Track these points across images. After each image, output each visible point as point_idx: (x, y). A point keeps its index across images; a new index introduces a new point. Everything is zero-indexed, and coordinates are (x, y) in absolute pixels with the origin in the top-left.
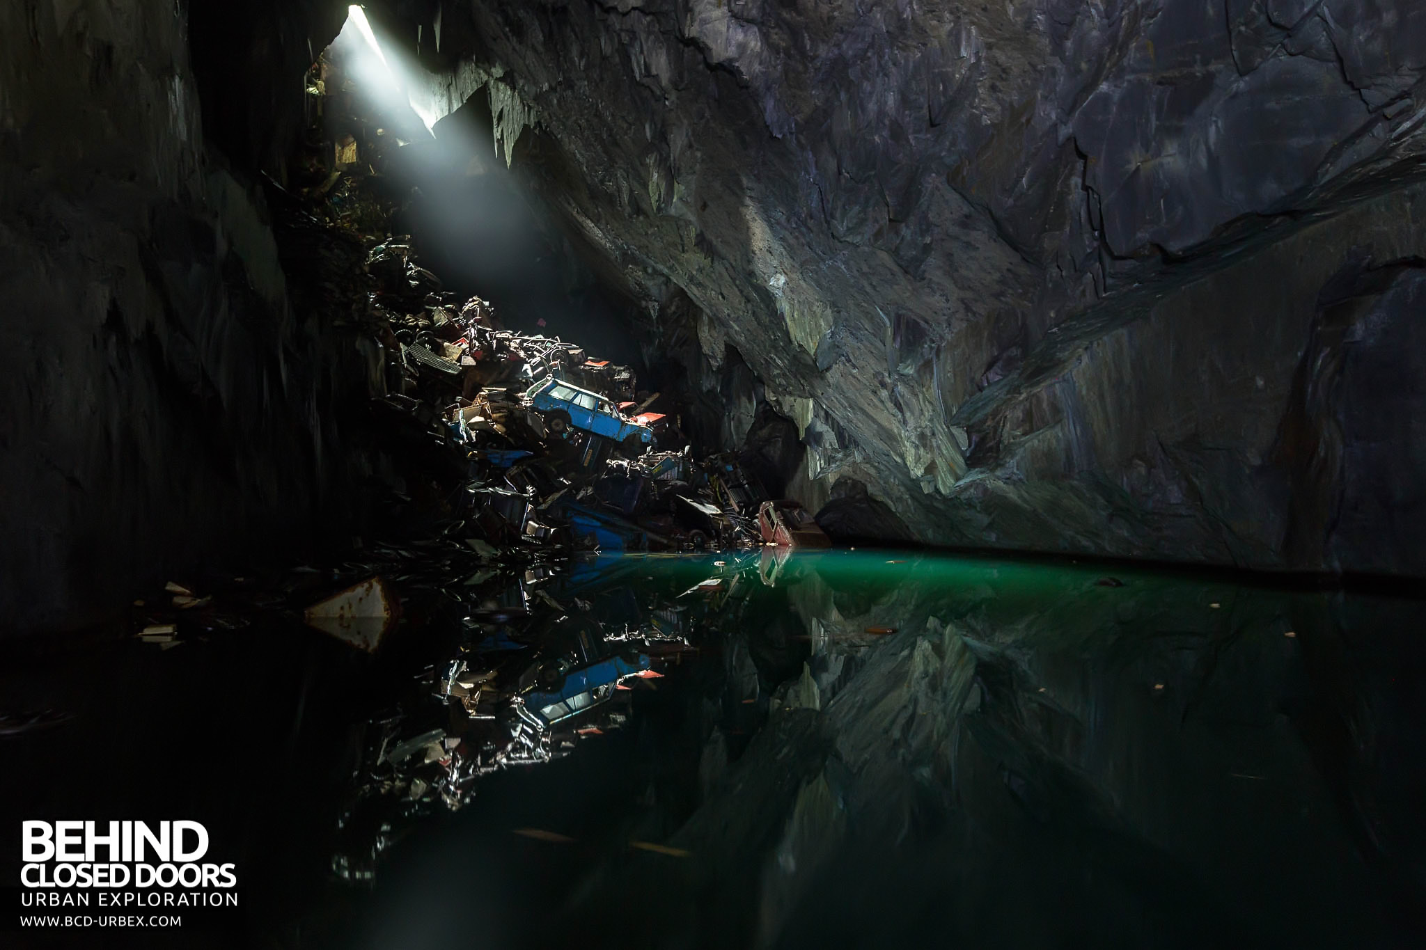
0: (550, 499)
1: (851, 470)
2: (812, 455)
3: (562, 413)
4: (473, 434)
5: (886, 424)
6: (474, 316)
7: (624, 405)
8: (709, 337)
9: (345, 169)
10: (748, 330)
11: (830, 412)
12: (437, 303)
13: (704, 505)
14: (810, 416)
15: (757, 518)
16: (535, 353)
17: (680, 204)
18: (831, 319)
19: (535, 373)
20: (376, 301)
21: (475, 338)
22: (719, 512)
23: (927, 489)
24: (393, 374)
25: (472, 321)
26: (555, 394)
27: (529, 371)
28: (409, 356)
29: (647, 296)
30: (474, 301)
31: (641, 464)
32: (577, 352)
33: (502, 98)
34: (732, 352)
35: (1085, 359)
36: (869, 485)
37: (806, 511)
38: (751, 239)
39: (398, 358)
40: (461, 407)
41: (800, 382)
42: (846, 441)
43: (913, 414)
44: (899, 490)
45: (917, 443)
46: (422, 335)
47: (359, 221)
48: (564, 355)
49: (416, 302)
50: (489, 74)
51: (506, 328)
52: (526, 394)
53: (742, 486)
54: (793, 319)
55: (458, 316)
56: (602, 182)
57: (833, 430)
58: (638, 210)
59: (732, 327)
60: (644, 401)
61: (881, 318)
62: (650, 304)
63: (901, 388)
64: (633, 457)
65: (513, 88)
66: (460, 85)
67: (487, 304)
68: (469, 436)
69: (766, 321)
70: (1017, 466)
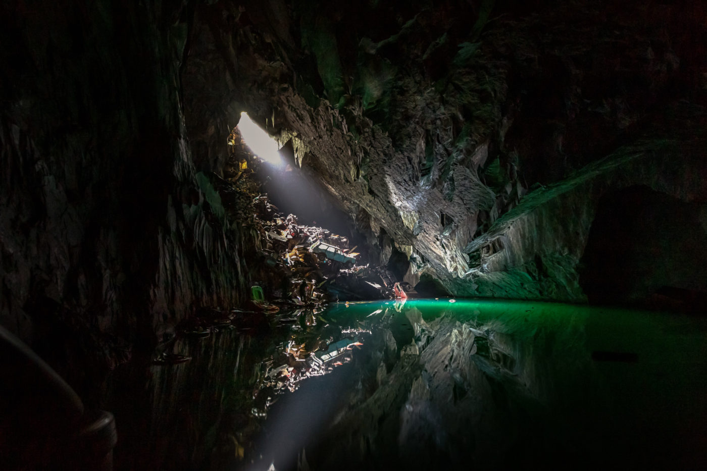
0: (321, 284)
1: (427, 270)
2: (413, 266)
3: (324, 254)
4: (293, 262)
5: (439, 254)
6: (291, 221)
7: (345, 250)
8: (374, 225)
9: (243, 171)
10: (388, 222)
11: (419, 250)
12: (277, 217)
13: (374, 284)
14: (412, 252)
16: (313, 233)
17: (362, 178)
18: (418, 217)
19: (313, 240)
20: (257, 217)
21: (292, 229)
22: (380, 287)
23: (454, 276)
24: (263, 242)
25: (290, 223)
26: (320, 247)
27: (311, 240)
28: (269, 235)
29: (352, 212)
30: (290, 215)
31: (352, 271)
32: (328, 232)
33: (297, 143)
34: (383, 231)
36: (433, 276)
37: (411, 285)
38: (388, 190)
39: (265, 237)
40: (288, 253)
41: (407, 240)
42: (425, 260)
43: (449, 249)
44: (444, 277)
45: (450, 260)
46: (273, 228)
47: (249, 189)
48: (323, 233)
49: (270, 217)
50: (292, 135)
51: (302, 225)
52: (310, 247)
53: (388, 277)
54: (404, 218)
55: (285, 221)
56: (334, 171)
57: (420, 257)
58: (347, 181)
59: (382, 221)
60: (352, 249)
61: (436, 216)
62: (353, 214)
63: (444, 240)
64: (349, 268)
65: (301, 140)
66: (282, 138)
67: (295, 216)
68: (291, 263)
69: (395, 218)
70: (487, 267)
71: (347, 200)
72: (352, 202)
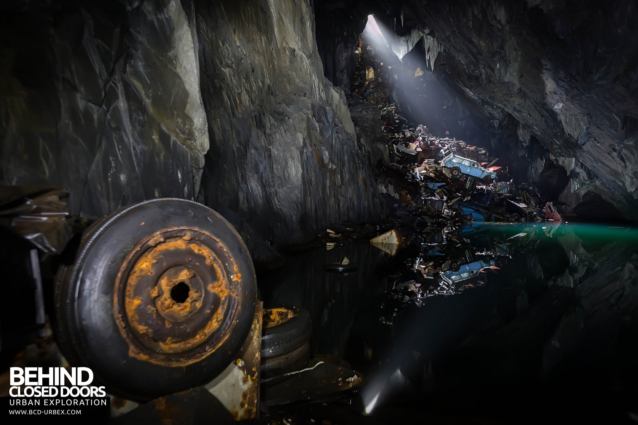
0: (453, 201)
1: (594, 188)
2: (573, 182)
3: (457, 168)
4: (422, 177)
5: (615, 168)
6: (421, 132)
7: (483, 164)
8: (522, 134)
9: (370, 81)
10: (542, 129)
11: (584, 163)
12: (406, 128)
13: (519, 203)
14: (573, 166)
15: (544, 209)
16: (446, 145)
17: (510, 77)
18: (587, 121)
19: (445, 153)
20: (384, 129)
21: (421, 141)
22: (526, 206)
24: (392, 156)
25: (420, 134)
26: (454, 161)
27: (443, 152)
28: (397, 149)
29: (494, 118)
30: (420, 126)
31: (491, 187)
32: (463, 143)
33: (429, 42)
34: (534, 139)
36: (603, 195)
37: (568, 206)
38: (545, 88)
39: (393, 150)
40: (417, 167)
41: (568, 150)
42: (591, 175)
43: (631, 163)
44: (620, 198)
45: (632, 176)
46: (401, 141)
48: (457, 145)
49: (399, 129)
50: (423, 33)
51: (433, 136)
52: (442, 161)
53: (537, 195)
54: (566, 123)
55: (414, 132)
56: (473, 71)
57: (585, 171)
58: (490, 82)
59: (534, 128)
60: (492, 162)
61: (615, 119)
62: (495, 121)
63: (624, 151)
64: (488, 185)
65: (434, 37)
66: (412, 38)
67: (425, 127)
68: (421, 178)
69: (552, 125)
71: (488, 105)
72: (495, 107)
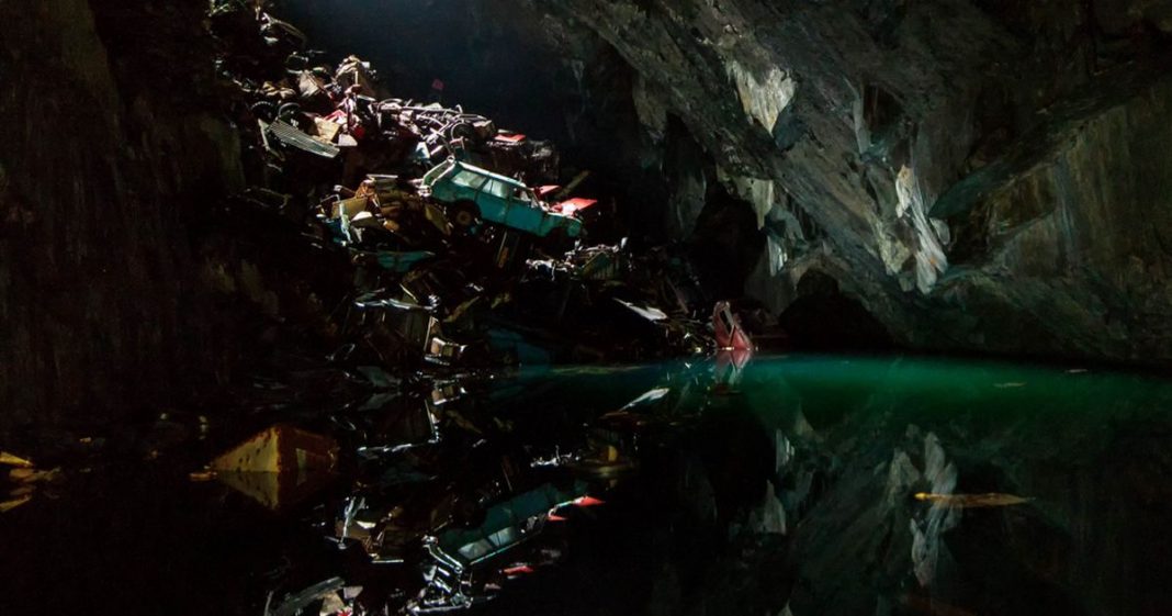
0: (458, 310)
1: (819, 263)
2: (773, 248)
3: (468, 205)
4: (358, 233)
5: (858, 212)
6: (352, 82)
7: (545, 189)
8: (647, 105)
10: (694, 98)
11: (794, 196)
12: (302, 66)
13: (646, 309)
14: (770, 202)
15: (711, 321)
16: (432, 130)
18: (791, 89)
19: (432, 153)
20: (225, 67)
21: (355, 112)
23: (906, 287)
24: (251, 159)
25: (349, 90)
26: (460, 181)
27: (425, 151)
28: (271, 135)
29: (569, 54)
30: (350, 62)
31: (567, 265)
32: (483, 124)
34: (675, 122)
35: (1080, 141)
36: (840, 281)
37: (769, 311)
39: (256, 139)
40: (342, 199)
41: (756, 160)
42: (813, 230)
44: (874, 287)
45: (893, 235)
46: (286, 108)
48: (468, 131)
49: (277, 67)
51: (391, 97)
52: (422, 180)
53: (691, 283)
54: (747, 89)
55: (330, 81)
57: (797, 218)
59: (675, 94)
60: (570, 181)
61: (849, 90)
62: (573, 63)
63: (873, 171)
64: (558, 256)
67: (366, 65)
68: (353, 235)
69: (714, 87)
70: (1008, 262)
71: (553, 13)
72: (571, 22)
